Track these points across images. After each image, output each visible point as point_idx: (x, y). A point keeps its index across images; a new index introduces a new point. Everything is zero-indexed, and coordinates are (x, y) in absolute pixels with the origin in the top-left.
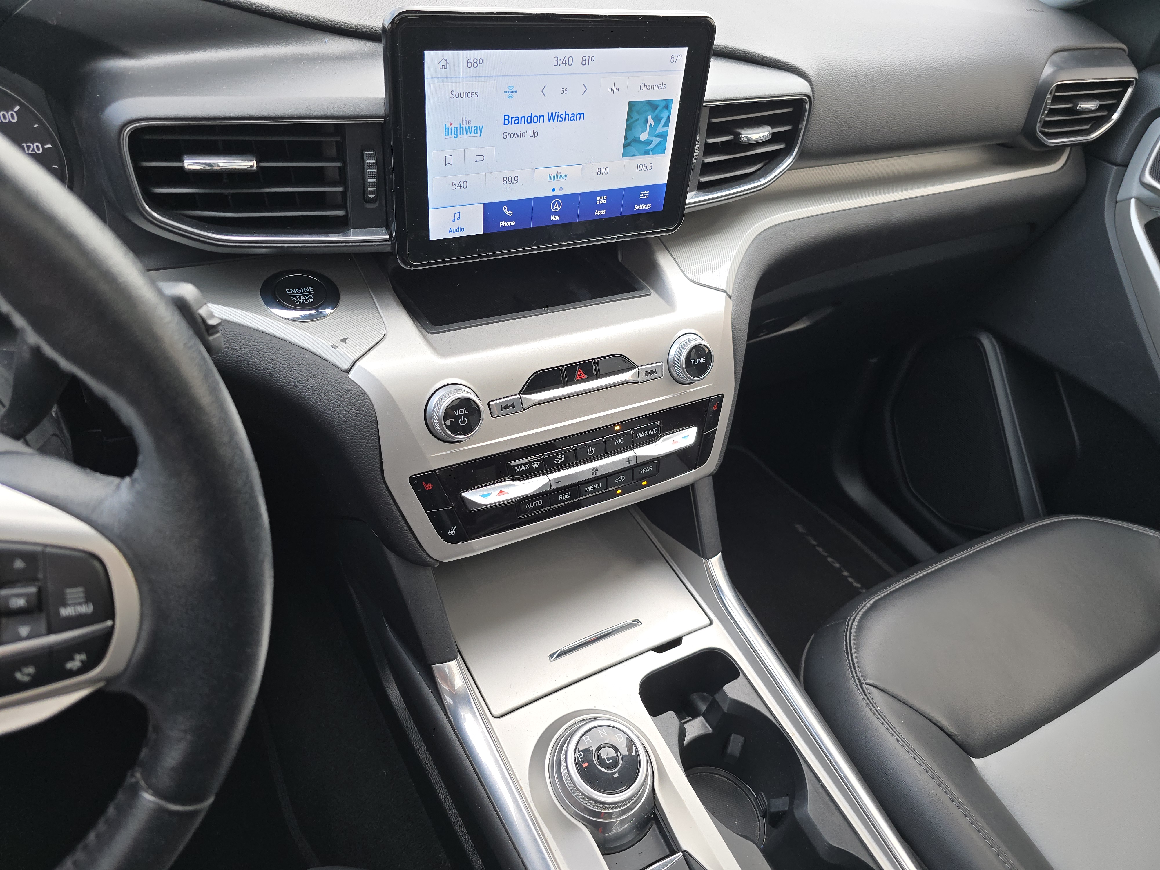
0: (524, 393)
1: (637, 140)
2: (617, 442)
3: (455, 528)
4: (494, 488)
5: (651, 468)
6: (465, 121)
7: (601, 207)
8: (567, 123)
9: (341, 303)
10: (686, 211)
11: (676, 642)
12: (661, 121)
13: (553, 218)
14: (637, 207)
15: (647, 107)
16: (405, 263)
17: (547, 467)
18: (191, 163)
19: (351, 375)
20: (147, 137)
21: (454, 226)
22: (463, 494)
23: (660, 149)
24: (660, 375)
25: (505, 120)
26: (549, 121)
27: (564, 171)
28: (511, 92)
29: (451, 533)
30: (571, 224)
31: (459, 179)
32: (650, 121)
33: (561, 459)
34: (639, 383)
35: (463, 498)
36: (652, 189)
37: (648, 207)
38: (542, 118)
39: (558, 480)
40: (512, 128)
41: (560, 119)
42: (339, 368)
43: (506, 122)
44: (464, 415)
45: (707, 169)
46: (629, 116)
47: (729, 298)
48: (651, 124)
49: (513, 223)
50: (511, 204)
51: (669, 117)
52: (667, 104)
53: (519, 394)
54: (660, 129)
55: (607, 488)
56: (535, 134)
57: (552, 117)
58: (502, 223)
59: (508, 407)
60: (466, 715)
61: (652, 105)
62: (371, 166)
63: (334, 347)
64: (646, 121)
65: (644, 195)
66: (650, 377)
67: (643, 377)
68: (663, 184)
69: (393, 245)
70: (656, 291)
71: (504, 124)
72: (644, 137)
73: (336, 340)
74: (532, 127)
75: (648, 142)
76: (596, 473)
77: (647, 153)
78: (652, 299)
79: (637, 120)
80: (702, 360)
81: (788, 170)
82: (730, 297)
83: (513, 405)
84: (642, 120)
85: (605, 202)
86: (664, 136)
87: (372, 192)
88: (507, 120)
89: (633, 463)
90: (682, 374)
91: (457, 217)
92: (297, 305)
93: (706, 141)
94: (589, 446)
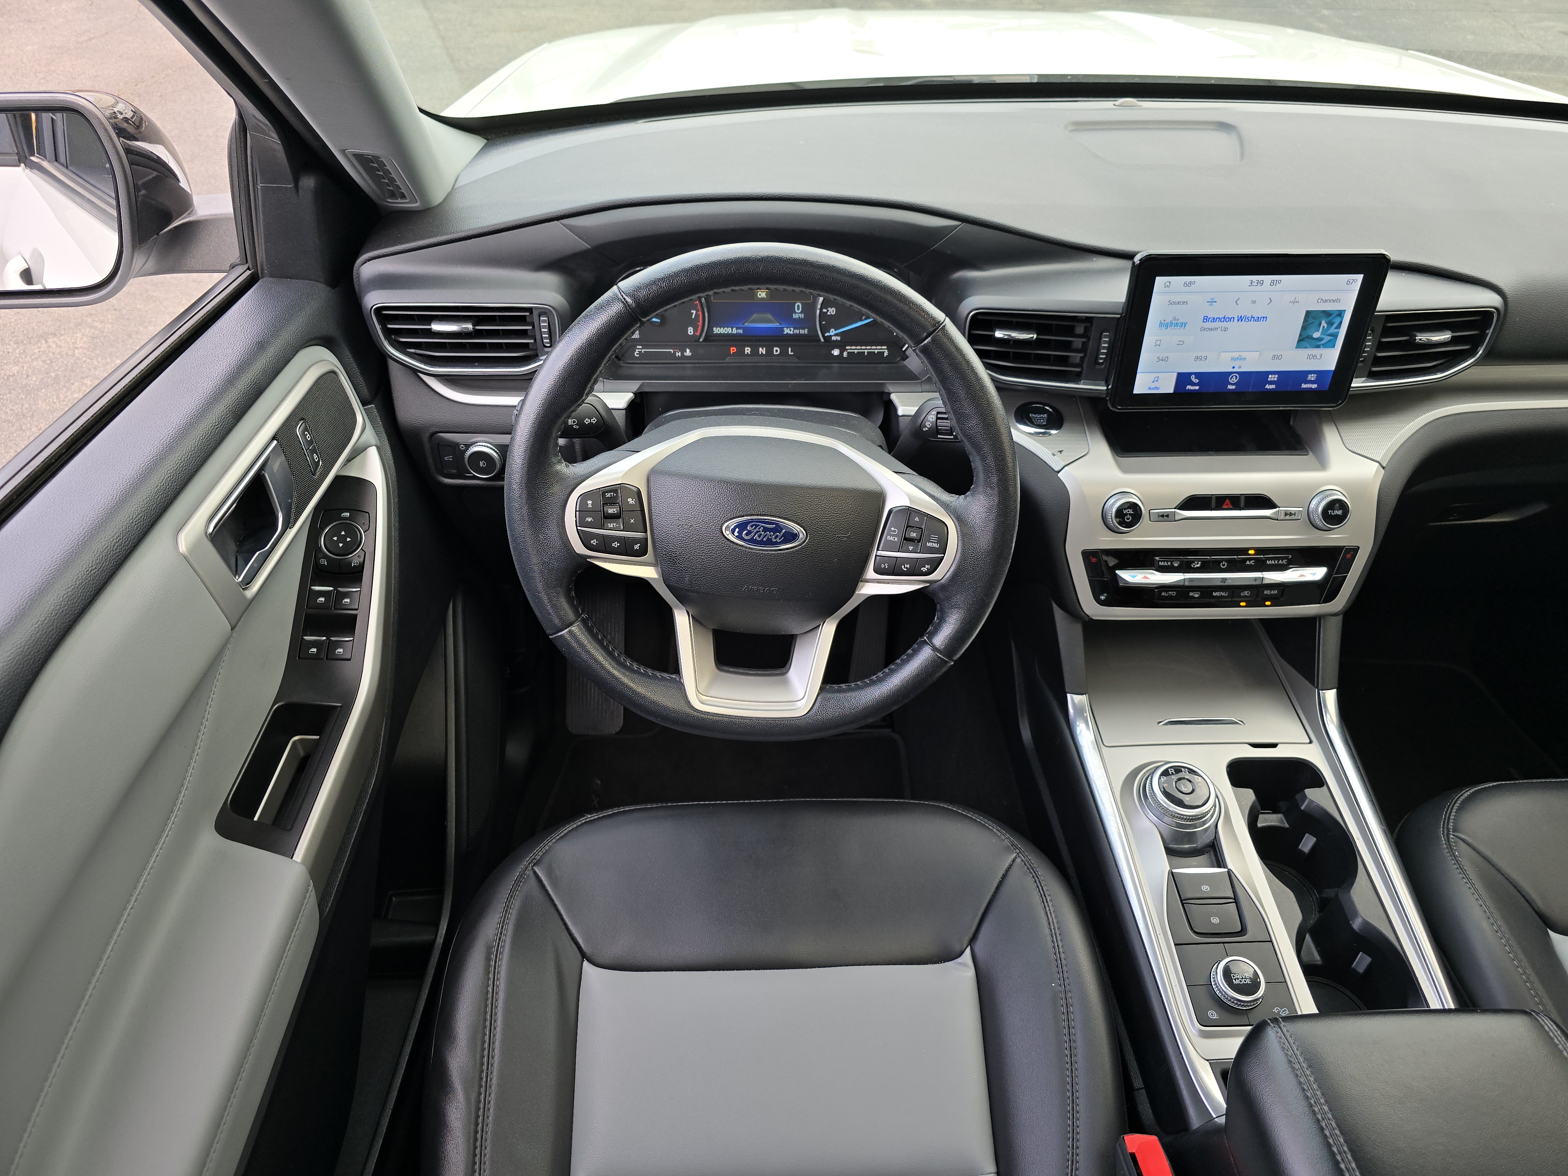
0: (1180, 509)
1: (1310, 338)
2: (1248, 563)
3: (1106, 595)
4: (1141, 573)
5: (1276, 592)
6: (1175, 318)
7: (1271, 383)
8: (1252, 323)
9: (1063, 428)
10: (1350, 393)
11: (1274, 745)
12: (1333, 324)
13: (1230, 387)
14: (1304, 386)
15: (1322, 314)
16: (1114, 406)
17: (1185, 568)
18: (999, 334)
19: (1060, 475)
20: (979, 317)
21: (1153, 385)
22: (1117, 572)
23: (1331, 344)
24: (1299, 518)
25: (1204, 319)
26: (1238, 320)
27: (1244, 355)
28: (1212, 302)
29: (1103, 598)
30: (1244, 392)
31: (1163, 355)
32: (1324, 324)
33: (1198, 564)
34: (1277, 520)
35: (1116, 574)
36: (1320, 374)
37: (1314, 386)
38: (1232, 319)
39: (1191, 580)
40: (1209, 325)
41: (1247, 320)
42: (1054, 470)
43: (1205, 320)
44: (1130, 514)
45: (1377, 361)
46: (1305, 320)
47: (1382, 469)
48: (1324, 327)
49: (1197, 388)
50: (1198, 375)
51: (1341, 323)
52: (1340, 314)
53: (1175, 508)
54: (1332, 330)
55: (1233, 597)
56: (1226, 329)
57: (1240, 319)
58: (1189, 387)
59: (1164, 517)
60: (1081, 724)
61: (1327, 314)
62: (1105, 342)
63: (1054, 455)
64: (1320, 324)
65: (1312, 377)
66: (1288, 517)
67: (1282, 517)
68: (1332, 371)
69: (1107, 394)
70: (1314, 453)
71: (1203, 322)
72: (1316, 335)
73: (1056, 451)
74: (1224, 324)
75: (1319, 339)
76: (1225, 582)
77: (1318, 347)
78: (1310, 458)
79: (1312, 323)
80: (1340, 512)
81: (1473, 365)
82: (1384, 468)
83: (1167, 516)
84: (1317, 323)
85: (1276, 379)
86: (1335, 336)
87: (1102, 359)
88: (1206, 319)
89: (1258, 583)
90: (1319, 521)
91: (1156, 380)
92: (1035, 425)
93: (1379, 340)
94: (1223, 560)
